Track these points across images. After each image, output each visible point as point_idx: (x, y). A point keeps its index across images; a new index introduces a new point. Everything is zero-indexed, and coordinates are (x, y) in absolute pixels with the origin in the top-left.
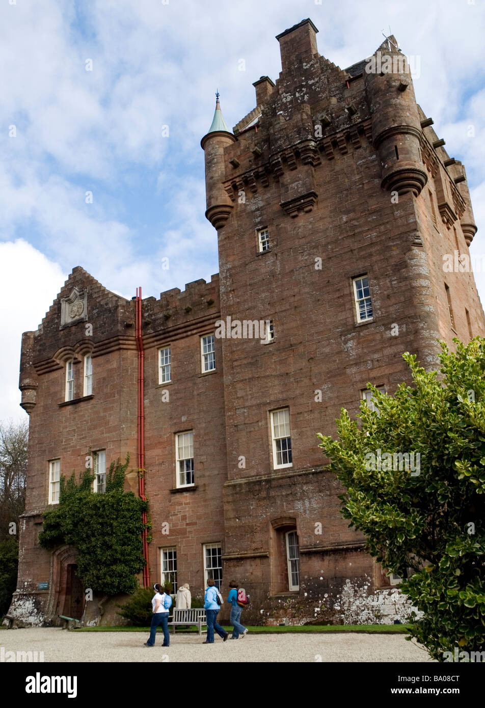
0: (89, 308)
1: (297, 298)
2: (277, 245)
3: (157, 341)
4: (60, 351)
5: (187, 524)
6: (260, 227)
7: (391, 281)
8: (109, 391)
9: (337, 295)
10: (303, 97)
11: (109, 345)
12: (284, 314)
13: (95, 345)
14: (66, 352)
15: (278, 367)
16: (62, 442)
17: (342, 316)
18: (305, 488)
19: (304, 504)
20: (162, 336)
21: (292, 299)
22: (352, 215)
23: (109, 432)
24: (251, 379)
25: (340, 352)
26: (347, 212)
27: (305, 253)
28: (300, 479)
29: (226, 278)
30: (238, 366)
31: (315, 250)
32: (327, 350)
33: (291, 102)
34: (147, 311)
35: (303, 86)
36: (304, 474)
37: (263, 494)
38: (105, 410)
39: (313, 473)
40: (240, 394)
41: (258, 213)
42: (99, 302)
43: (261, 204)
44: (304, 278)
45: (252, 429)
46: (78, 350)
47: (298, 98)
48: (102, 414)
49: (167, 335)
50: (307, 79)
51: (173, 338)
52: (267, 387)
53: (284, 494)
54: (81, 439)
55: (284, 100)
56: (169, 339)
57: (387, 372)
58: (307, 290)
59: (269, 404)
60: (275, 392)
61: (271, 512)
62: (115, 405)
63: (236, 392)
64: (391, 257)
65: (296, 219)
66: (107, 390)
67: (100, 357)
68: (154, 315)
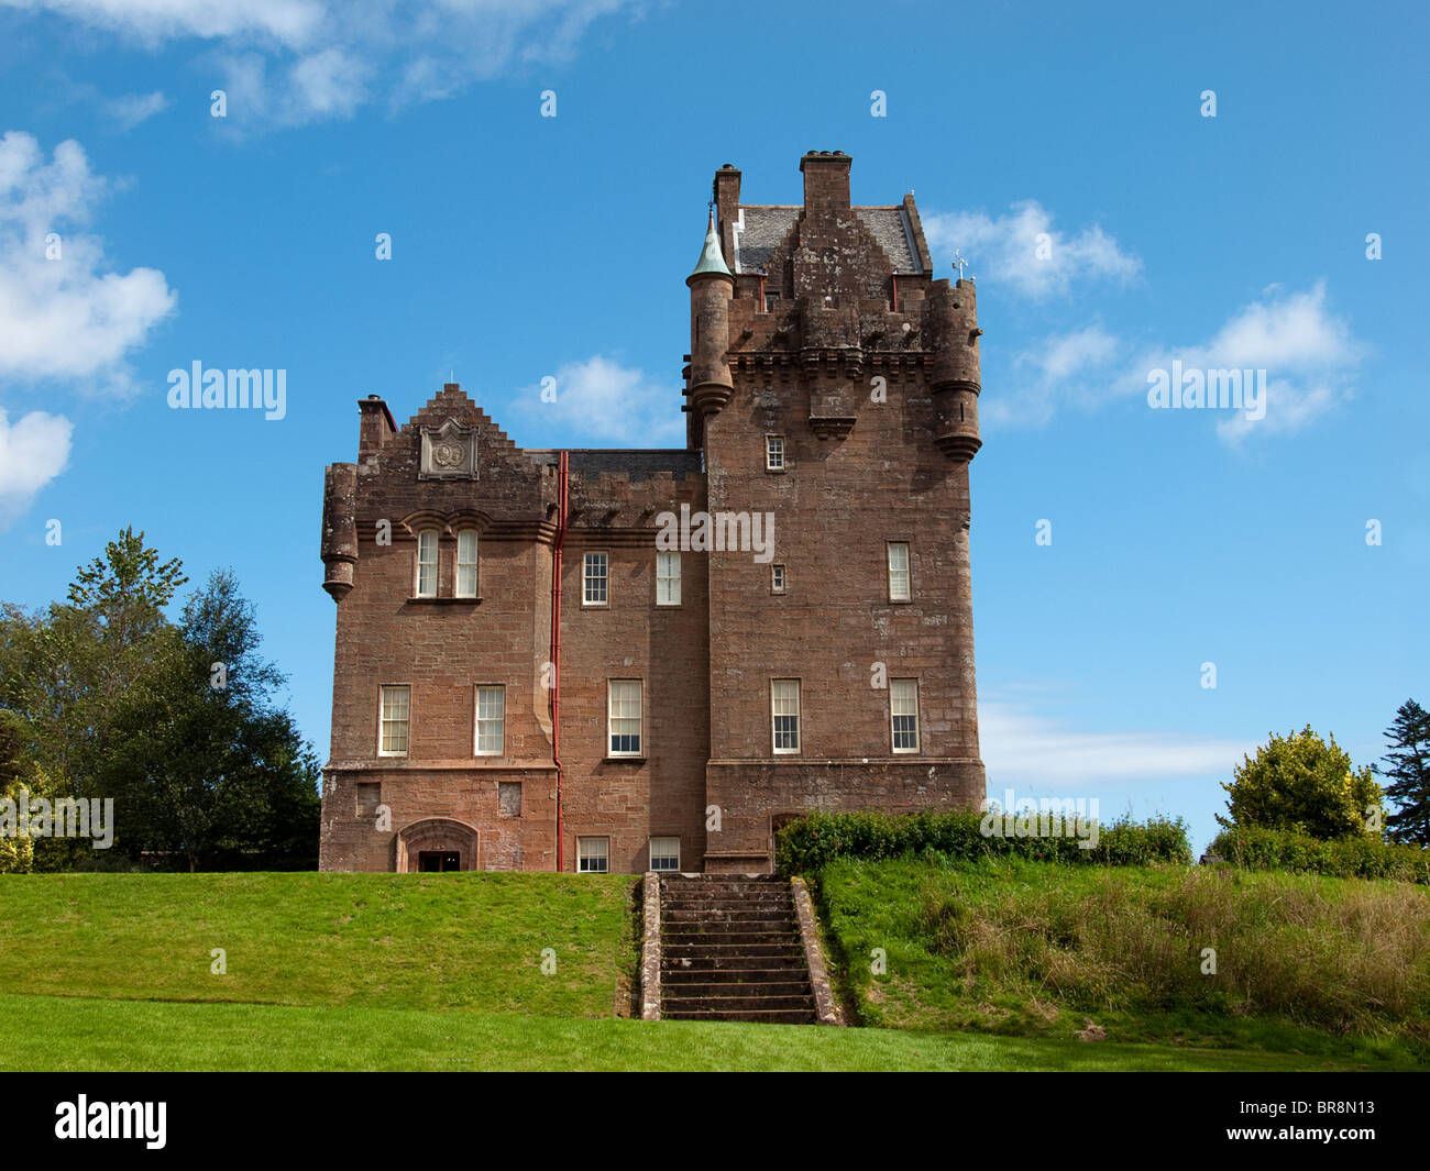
0: (482, 462)
1: (818, 546)
2: (795, 468)
3: (587, 540)
4: (417, 514)
5: (628, 809)
6: (774, 435)
7: (935, 561)
8: (511, 599)
9: (870, 558)
10: (834, 267)
11: (518, 530)
12: (800, 561)
13: (491, 523)
14: (430, 518)
15: (789, 627)
16: (414, 660)
17: (874, 586)
18: (819, 781)
19: (816, 800)
20: (599, 537)
21: (812, 546)
22: (895, 463)
23: (511, 659)
24: (750, 634)
25: (869, 629)
26: (891, 459)
27: (833, 492)
28: (813, 769)
29: (719, 487)
30: (732, 612)
31: (846, 493)
32: (853, 622)
33: (816, 266)
34: (577, 492)
35: (835, 252)
36: (819, 765)
37: (763, 783)
38: (503, 627)
39: (830, 766)
40: (733, 649)
41: (771, 414)
42: (503, 458)
43: (775, 403)
44: (829, 523)
45: (749, 699)
46: (455, 521)
47: (825, 266)
48: (498, 632)
49: (609, 537)
50: (840, 244)
51: (616, 543)
52: (770, 648)
53: (791, 785)
54: (453, 662)
55: (806, 258)
56: (608, 543)
57: (922, 664)
58: (832, 539)
59: (774, 671)
60: (783, 659)
61: (774, 806)
62: (524, 623)
63: (727, 646)
64: (938, 533)
65: (824, 443)
66: (508, 597)
67: (495, 543)
68: (589, 501)
